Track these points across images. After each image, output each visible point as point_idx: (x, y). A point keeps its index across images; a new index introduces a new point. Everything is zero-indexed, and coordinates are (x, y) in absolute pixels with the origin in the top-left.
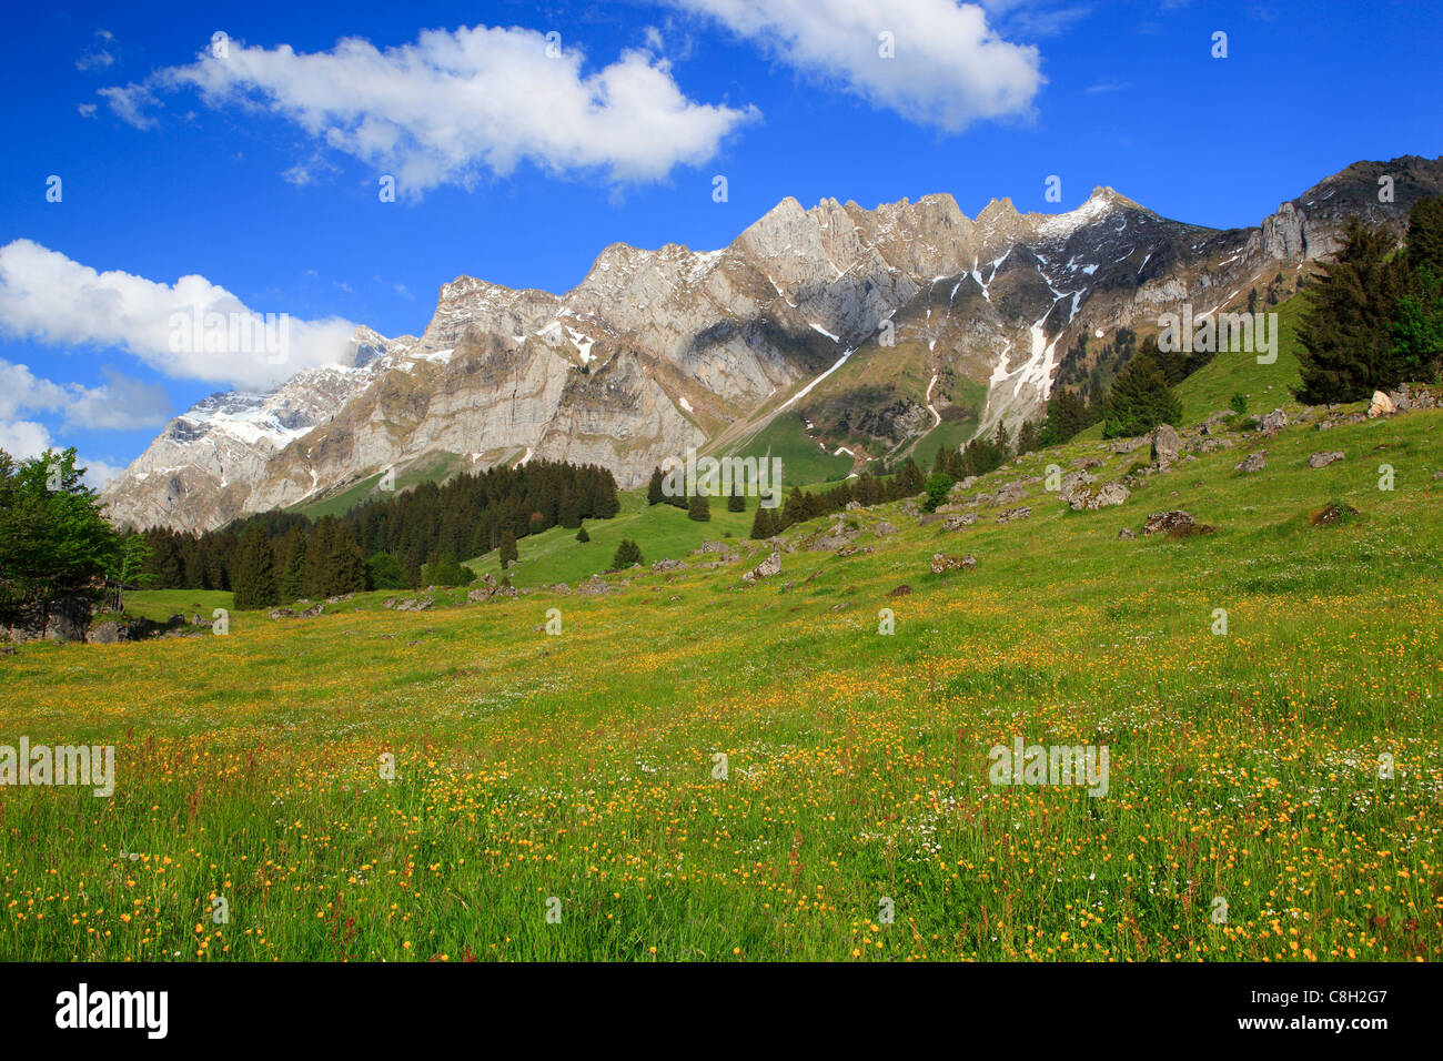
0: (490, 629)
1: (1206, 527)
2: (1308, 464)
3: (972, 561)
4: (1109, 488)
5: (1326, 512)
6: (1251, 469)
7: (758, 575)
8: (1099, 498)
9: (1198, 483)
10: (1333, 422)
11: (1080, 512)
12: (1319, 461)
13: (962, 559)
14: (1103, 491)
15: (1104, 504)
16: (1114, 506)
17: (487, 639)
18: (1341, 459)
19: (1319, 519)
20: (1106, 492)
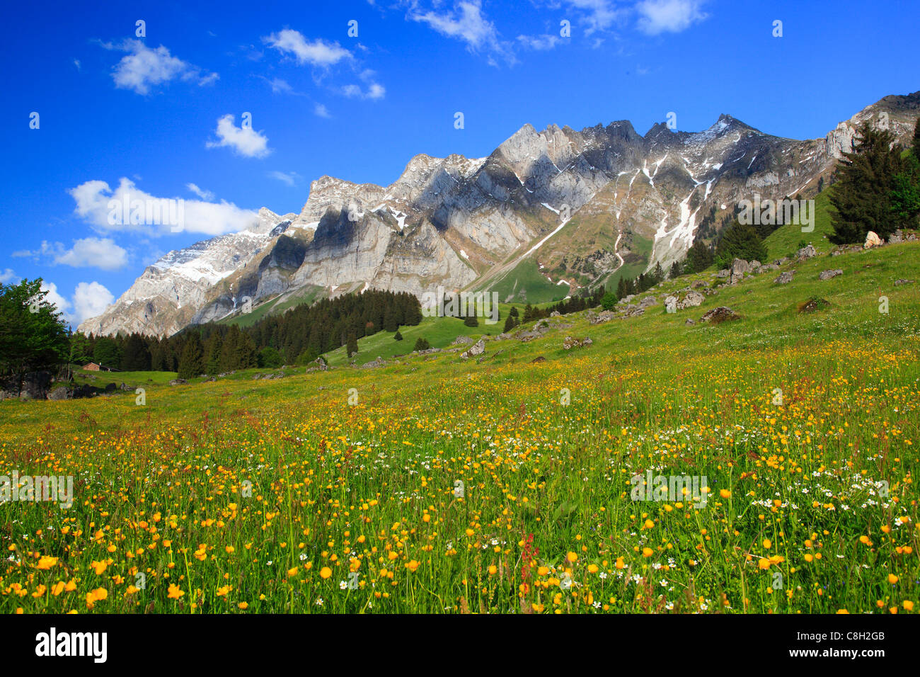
0: (292, 389)
1: (735, 316)
2: (819, 278)
3: (590, 341)
4: (691, 295)
5: (808, 304)
6: (783, 282)
7: (470, 354)
8: (684, 302)
9: (749, 291)
10: (841, 252)
12: (826, 276)
13: (583, 340)
14: (687, 297)
15: (688, 306)
16: (694, 306)
17: (287, 395)
18: (840, 274)
19: (803, 308)
20: (689, 297)
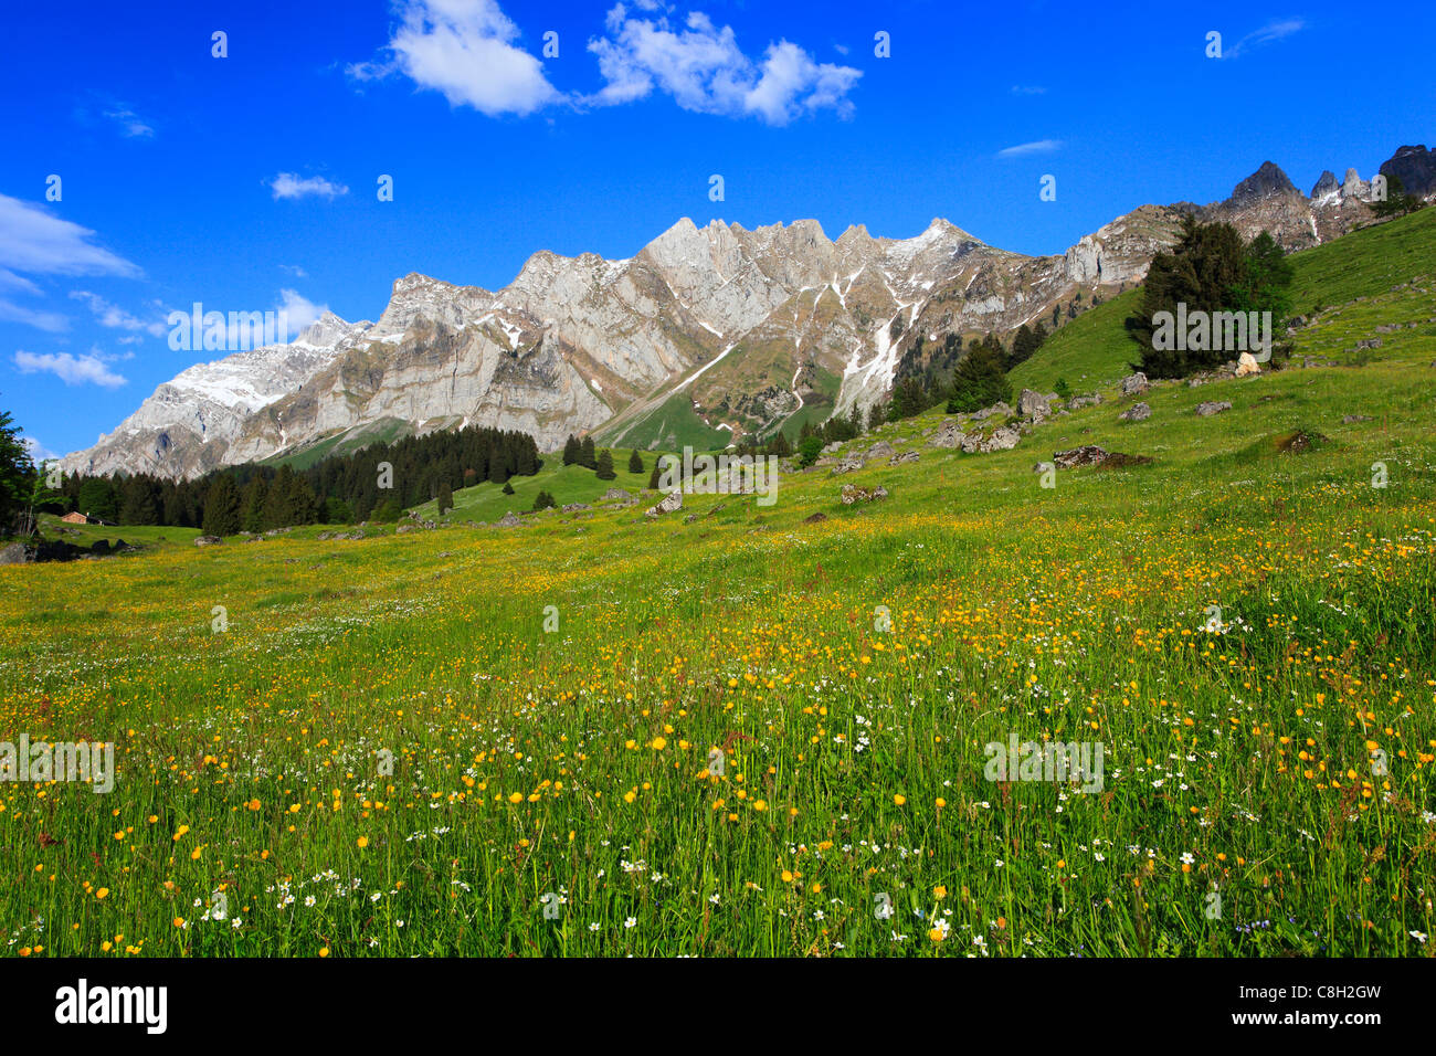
0: (396, 555)
1: (1141, 458)
2: (1196, 412)
3: (884, 493)
4: (1000, 433)
5: (1295, 438)
6: (1138, 417)
7: (661, 511)
8: (991, 442)
9: (1085, 430)
10: (1203, 380)
11: (972, 454)
12: (1208, 410)
13: (874, 490)
14: (994, 435)
15: (996, 447)
16: (1005, 450)
17: (390, 564)
18: (1228, 408)
19: (1287, 445)
20: (998, 436)
